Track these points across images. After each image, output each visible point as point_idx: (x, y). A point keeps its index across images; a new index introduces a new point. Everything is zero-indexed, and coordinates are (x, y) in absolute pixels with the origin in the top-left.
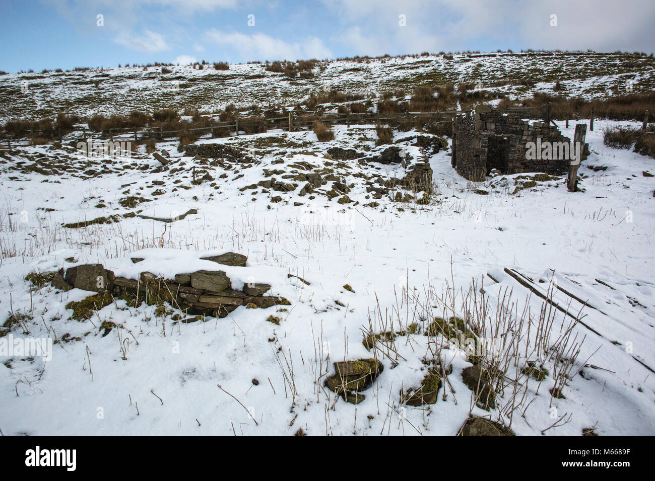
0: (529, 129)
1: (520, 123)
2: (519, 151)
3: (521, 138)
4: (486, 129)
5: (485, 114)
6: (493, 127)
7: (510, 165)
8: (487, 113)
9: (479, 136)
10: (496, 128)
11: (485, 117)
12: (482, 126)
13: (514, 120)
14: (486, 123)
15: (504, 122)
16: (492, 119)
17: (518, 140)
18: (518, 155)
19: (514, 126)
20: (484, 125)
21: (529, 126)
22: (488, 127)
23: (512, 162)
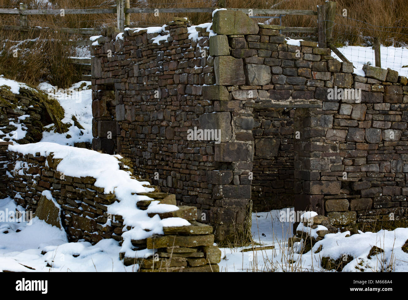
0: (357, 84)
1: (332, 68)
2: (334, 148)
3: (338, 110)
4: (247, 83)
5: (242, 39)
6: (264, 77)
7: (315, 189)
8: (246, 36)
9: (230, 105)
10: (272, 82)
11: (242, 48)
12: (236, 74)
13: (319, 58)
14: (245, 65)
15: (292, 63)
16: (263, 53)
17: (331, 118)
18: (333, 162)
19: (318, 75)
20: (242, 72)
21: (354, 76)
22: (250, 80)
23: (320, 182)
